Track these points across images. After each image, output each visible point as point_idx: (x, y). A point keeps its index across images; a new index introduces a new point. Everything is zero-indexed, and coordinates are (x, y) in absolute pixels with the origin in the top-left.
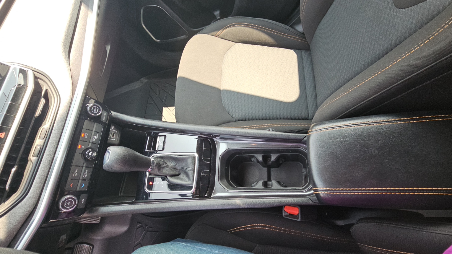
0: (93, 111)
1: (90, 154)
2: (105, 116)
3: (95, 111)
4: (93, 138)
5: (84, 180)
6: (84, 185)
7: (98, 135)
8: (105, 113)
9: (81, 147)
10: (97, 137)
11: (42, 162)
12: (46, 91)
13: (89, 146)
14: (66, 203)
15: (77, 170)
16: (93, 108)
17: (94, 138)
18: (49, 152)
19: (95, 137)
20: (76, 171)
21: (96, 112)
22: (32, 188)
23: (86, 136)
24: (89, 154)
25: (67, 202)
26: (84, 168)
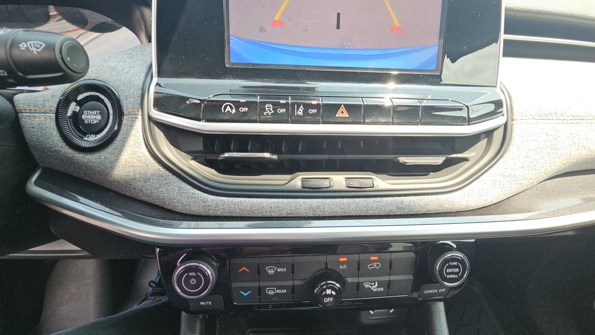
0: (448, 267)
1: (329, 292)
2: (436, 291)
3: (450, 270)
4: (371, 282)
5: (260, 291)
6: (245, 295)
7: (382, 289)
8: (444, 290)
9: (343, 263)
10: (375, 290)
11: (291, 200)
12: (466, 160)
13: (349, 280)
14: (194, 274)
15: (282, 270)
16: (455, 263)
17: (373, 284)
18: (318, 207)
19: (375, 285)
20: (279, 270)
21: (447, 274)
22: (226, 199)
23: (373, 266)
24: (327, 290)
25: (197, 278)
26: (290, 283)
